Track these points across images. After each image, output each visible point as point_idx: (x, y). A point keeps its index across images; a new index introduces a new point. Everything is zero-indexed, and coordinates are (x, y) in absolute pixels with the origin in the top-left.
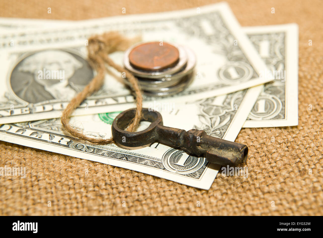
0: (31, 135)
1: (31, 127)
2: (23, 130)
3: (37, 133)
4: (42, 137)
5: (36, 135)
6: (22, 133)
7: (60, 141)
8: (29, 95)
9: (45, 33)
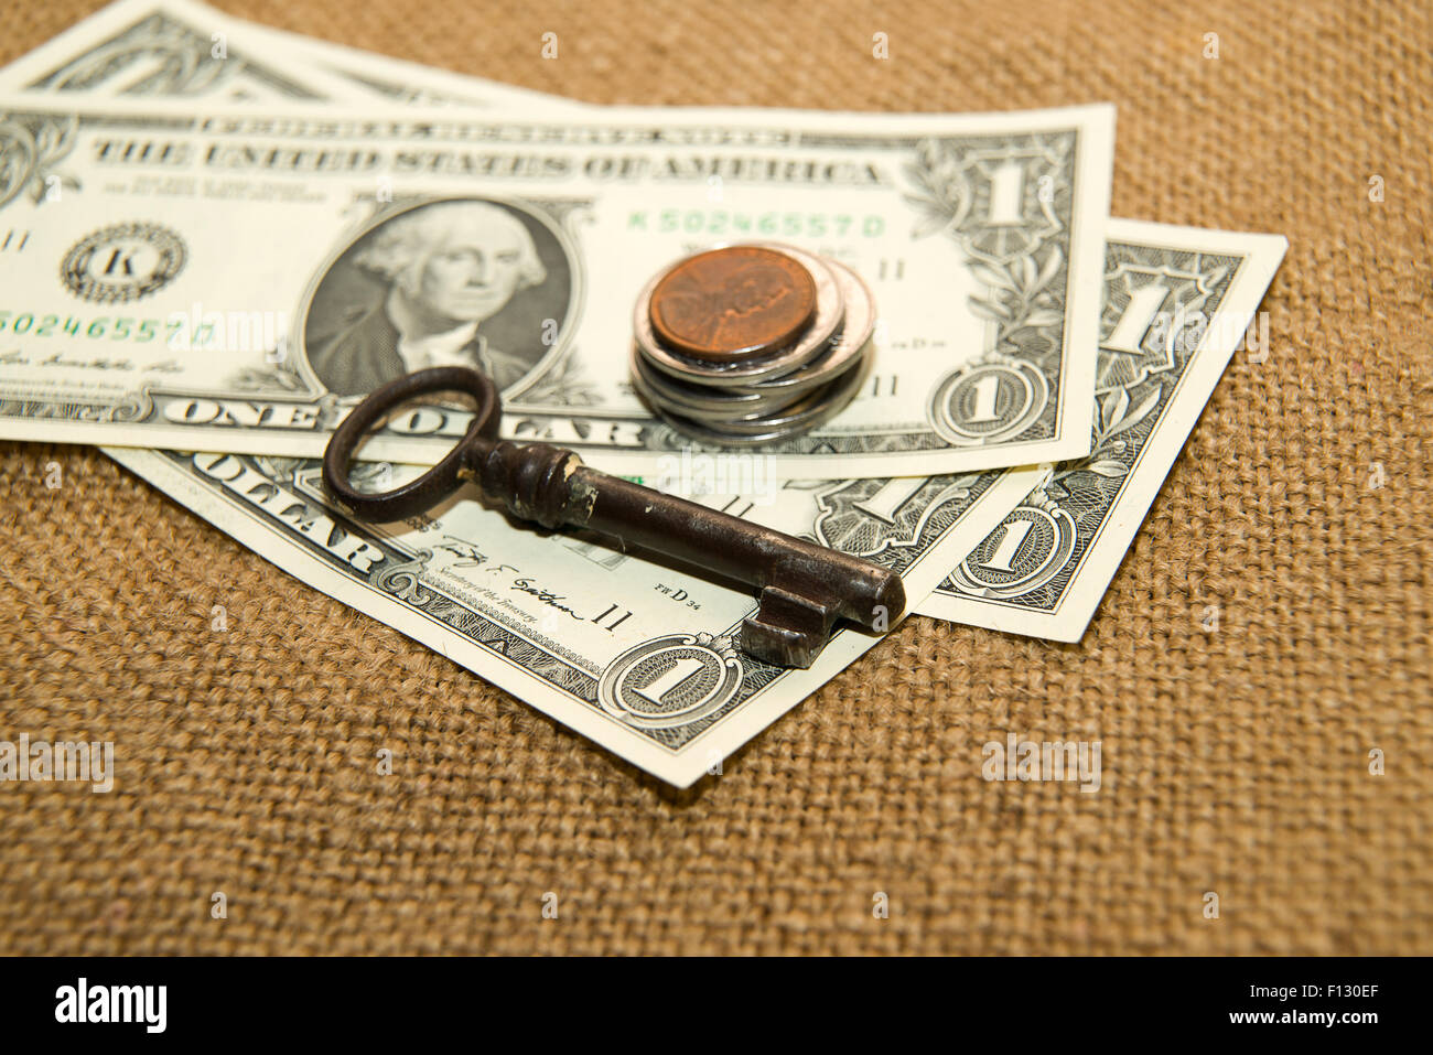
0: (283, 513)
1: (297, 484)
2: (269, 488)
3: (302, 508)
4: (312, 529)
5: (297, 517)
6: (264, 501)
7: (352, 556)
8: (343, 363)
9: (493, 133)
